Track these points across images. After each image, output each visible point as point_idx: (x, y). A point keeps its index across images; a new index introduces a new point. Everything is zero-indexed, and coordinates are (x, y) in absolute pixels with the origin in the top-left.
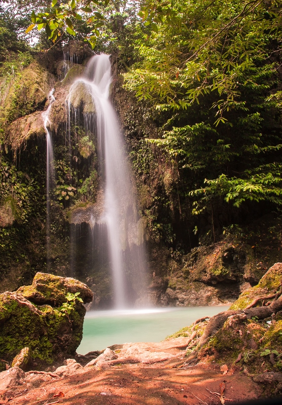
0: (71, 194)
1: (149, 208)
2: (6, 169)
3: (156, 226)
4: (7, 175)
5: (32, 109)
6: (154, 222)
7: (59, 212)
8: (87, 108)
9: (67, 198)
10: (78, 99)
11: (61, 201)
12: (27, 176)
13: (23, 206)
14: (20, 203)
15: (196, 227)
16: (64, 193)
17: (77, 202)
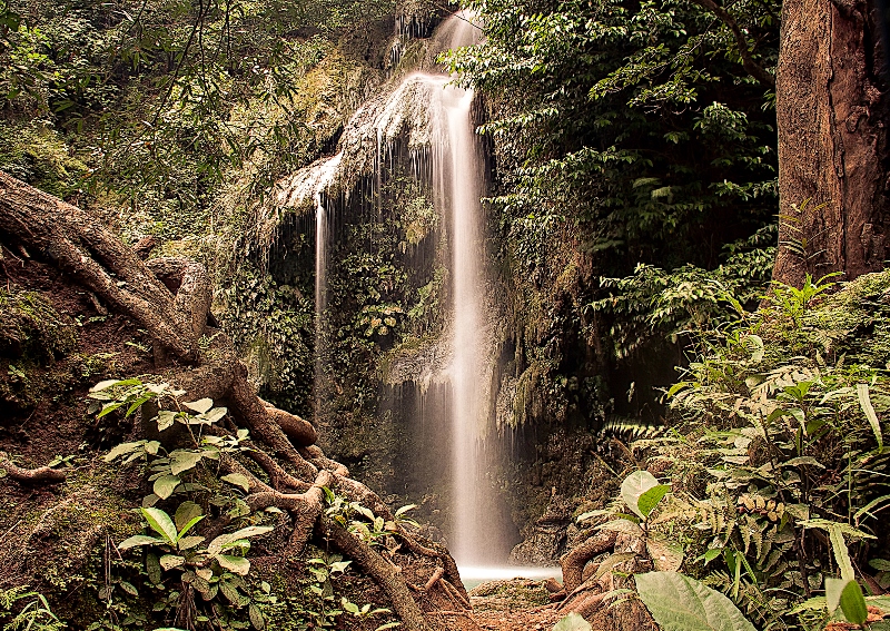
0: (391, 322)
1: (542, 344)
2: (253, 285)
3: (559, 382)
4: (254, 295)
5: (310, 155)
6: (553, 374)
7: (367, 361)
8: (417, 138)
9: (383, 331)
10: (398, 120)
11: (370, 339)
12: (298, 294)
13: (287, 355)
14: (279, 350)
15: (632, 385)
16: (376, 322)
17: (406, 338)
